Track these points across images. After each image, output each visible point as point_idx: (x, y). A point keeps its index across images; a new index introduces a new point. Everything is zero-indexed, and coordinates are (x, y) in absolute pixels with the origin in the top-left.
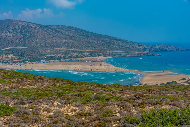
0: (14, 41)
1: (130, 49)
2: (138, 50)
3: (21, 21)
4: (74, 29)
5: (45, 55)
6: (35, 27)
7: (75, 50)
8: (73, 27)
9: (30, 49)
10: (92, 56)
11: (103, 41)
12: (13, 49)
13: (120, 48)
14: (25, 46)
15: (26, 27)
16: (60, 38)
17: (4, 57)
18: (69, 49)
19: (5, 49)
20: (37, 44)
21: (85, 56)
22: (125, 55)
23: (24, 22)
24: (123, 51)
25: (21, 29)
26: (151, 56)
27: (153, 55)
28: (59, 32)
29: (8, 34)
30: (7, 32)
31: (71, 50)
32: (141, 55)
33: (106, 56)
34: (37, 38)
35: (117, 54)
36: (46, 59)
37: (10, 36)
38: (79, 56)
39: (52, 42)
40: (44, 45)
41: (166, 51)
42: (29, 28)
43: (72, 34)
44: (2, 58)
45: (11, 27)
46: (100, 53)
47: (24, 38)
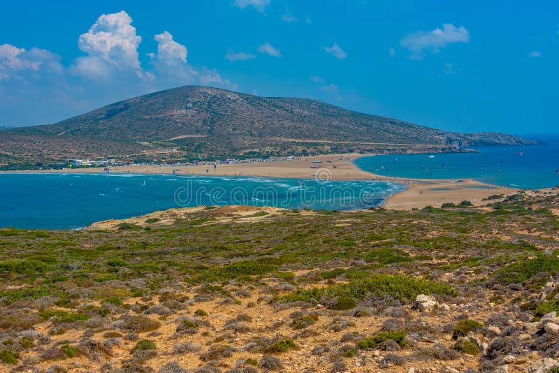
1: (417, 140)
3: (211, 88)
6: (235, 99)
7: (305, 141)
10: (337, 152)
12: (187, 138)
13: (397, 138)
15: (219, 99)
16: (281, 119)
18: (294, 140)
19: (173, 139)
20: (234, 129)
21: (321, 153)
22: (403, 150)
23: (217, 89)
24: (401, 143)
25: (209, 102)
27: (461, 152)
28: (282, 108)
29: (184, 111)
30: (182, 108)
31: (297, 141)
32: (436, 150)
33: (365, 153)
34: (237, 119)
35: (387, 150)
37: (187, 115)
38: (308, 151)
39: (265, 125)
40: (249, 132)
41: (494, 144)
42: (224, 100)
43: (306, 112)
45: (190, 100)
46: (353, 146)
47: (213, 118)
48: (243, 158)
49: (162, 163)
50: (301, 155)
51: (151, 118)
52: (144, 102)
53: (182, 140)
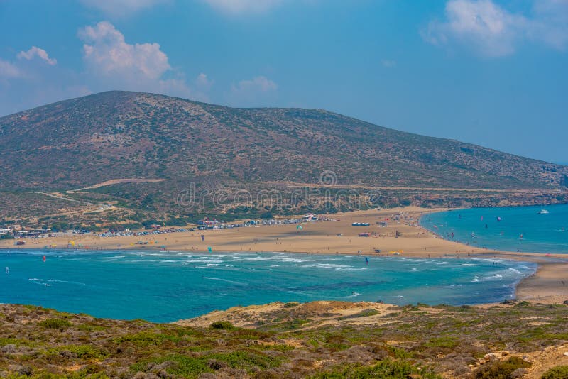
0: (128, 161)
1: (513, 181)
2: (544, 185)
3: (155, 96)
6: (197, 114)
8: (329, 113)
9: (176, 185)
10: (382, 205)
12: (122, 184)
13: (479, 178)
14: (163, 177)
15: (171, 114)
16: (278, 148)
17: (87, 211)
20: (201, 168)
22: (493, 200)
23: (165, 97)
24: (488, 188)
25: (154, 121)
28: (277, 128)
29: (112, 138)
30: (106, 131)
32: (549, 200)
33: (430, 207)
34: (204, 149)
35: (467, 200)
36: (226, 215)
37: (115, 144)
39: (253, 160)
40: (226, 172)
42: (178, 117)
43: (319, 135)
44: (77, 214)
45: (121, 116)
46: (408, 195)
47: (162, 149)
48: (229, 217)
50: (323, 212)
51: (54, 150)
53: (113, 187)
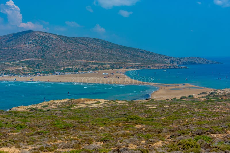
0: (32, 53)
1: (155, 61)
3: (42, 32)
4: (99, 42)
5: (62, 66)
6: (56, 38)
7: (96, 62)
8: (99, 39)
9: (47, 60)
10: (114, 68)
11: (128, 53)
13: (145, 60)
16: (81, 50)
18: (89, 61)
20: (56, 55)
21: (106, 69)
22: (149, 67)
23: (46, 33)
24: (147, 63)
25: (41, 40)
26: (177, 68)
27: (179, 68)
28: (82, 43)
29: (27, 45)
30: (26, 43)
31: (91, 62)
32: (166, 67)
33: (129, 69)
34: (57, 49)
35: (140, 67)
37: (29, 47)
38: (99, 68)
39: (73, 53)
40: (64, 57)
41: (195, 63)
42: (50, 39)
43: (95, 46)
45: (31, 39)
46: (122, 65)
47: (44, 49)
48: (63, 71)
49: (20, 74)
50: (94, 70)
51: (9, 49)
52: (4, 40)
53: (27, 61)
